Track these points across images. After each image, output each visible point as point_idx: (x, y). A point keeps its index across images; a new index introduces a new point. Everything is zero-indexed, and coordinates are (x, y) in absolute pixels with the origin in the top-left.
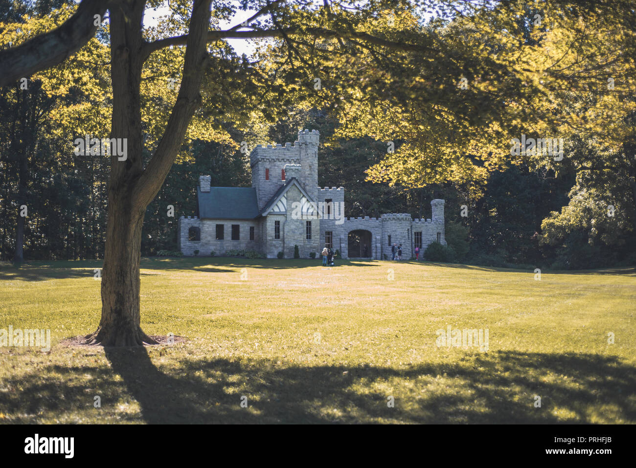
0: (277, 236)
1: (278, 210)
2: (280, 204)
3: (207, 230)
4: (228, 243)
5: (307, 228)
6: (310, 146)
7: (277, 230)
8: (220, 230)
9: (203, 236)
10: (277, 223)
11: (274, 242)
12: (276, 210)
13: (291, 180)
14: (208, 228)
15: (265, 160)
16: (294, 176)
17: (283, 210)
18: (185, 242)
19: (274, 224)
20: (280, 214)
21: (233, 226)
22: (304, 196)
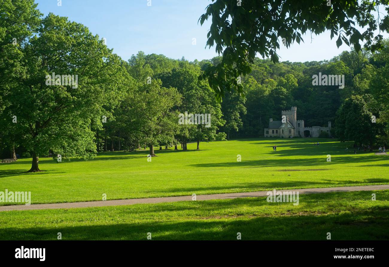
2: (283, 126)
3: (270, 131)
4: (275, 134)
5: (290, 131)
7: (283, 131)
8: (273, 131)
9: (269, 133)
12: (282, 127)
18: (265, 135)
20: (283, 128)
21: (276, 130)
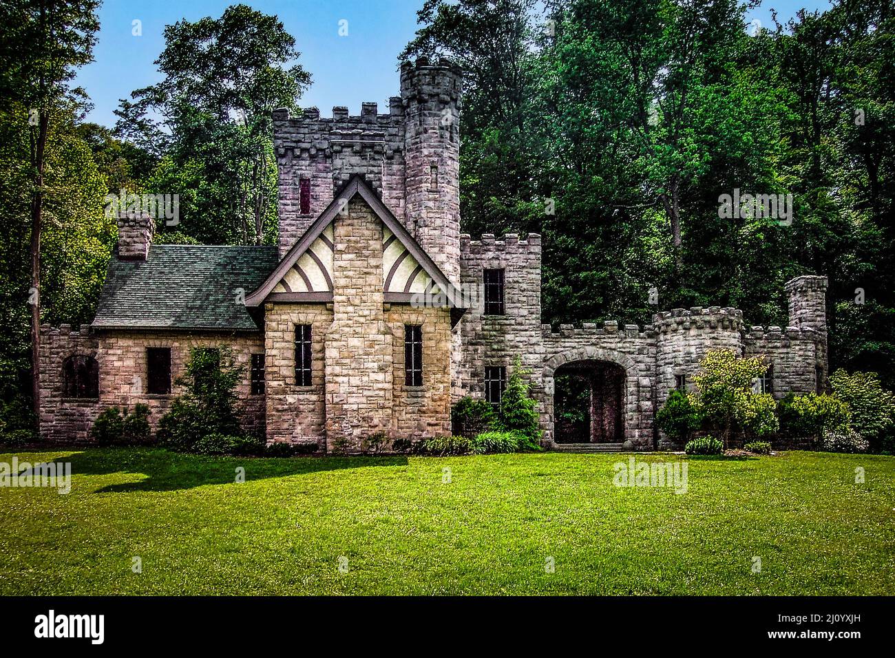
0: (303, 378)
1: (302, 288)
2: (310, 268)
3: (117, 364)
5: (408, 348)
6: (432, 104)
7: (302, 354)
10: (303, 332)
11: (291, 399)
12: (297, 285)
13: (347, 184)
14: (120, 359)
15: (297, 152)
16: (357, 170)
17: (320, 285)
19: (290, 336)
20: (309, 300)
22: (393, 238)
